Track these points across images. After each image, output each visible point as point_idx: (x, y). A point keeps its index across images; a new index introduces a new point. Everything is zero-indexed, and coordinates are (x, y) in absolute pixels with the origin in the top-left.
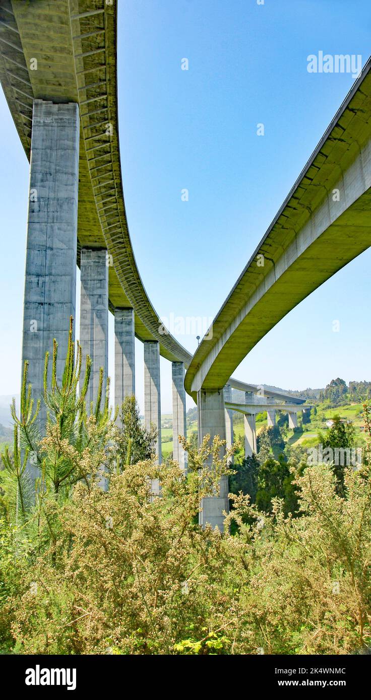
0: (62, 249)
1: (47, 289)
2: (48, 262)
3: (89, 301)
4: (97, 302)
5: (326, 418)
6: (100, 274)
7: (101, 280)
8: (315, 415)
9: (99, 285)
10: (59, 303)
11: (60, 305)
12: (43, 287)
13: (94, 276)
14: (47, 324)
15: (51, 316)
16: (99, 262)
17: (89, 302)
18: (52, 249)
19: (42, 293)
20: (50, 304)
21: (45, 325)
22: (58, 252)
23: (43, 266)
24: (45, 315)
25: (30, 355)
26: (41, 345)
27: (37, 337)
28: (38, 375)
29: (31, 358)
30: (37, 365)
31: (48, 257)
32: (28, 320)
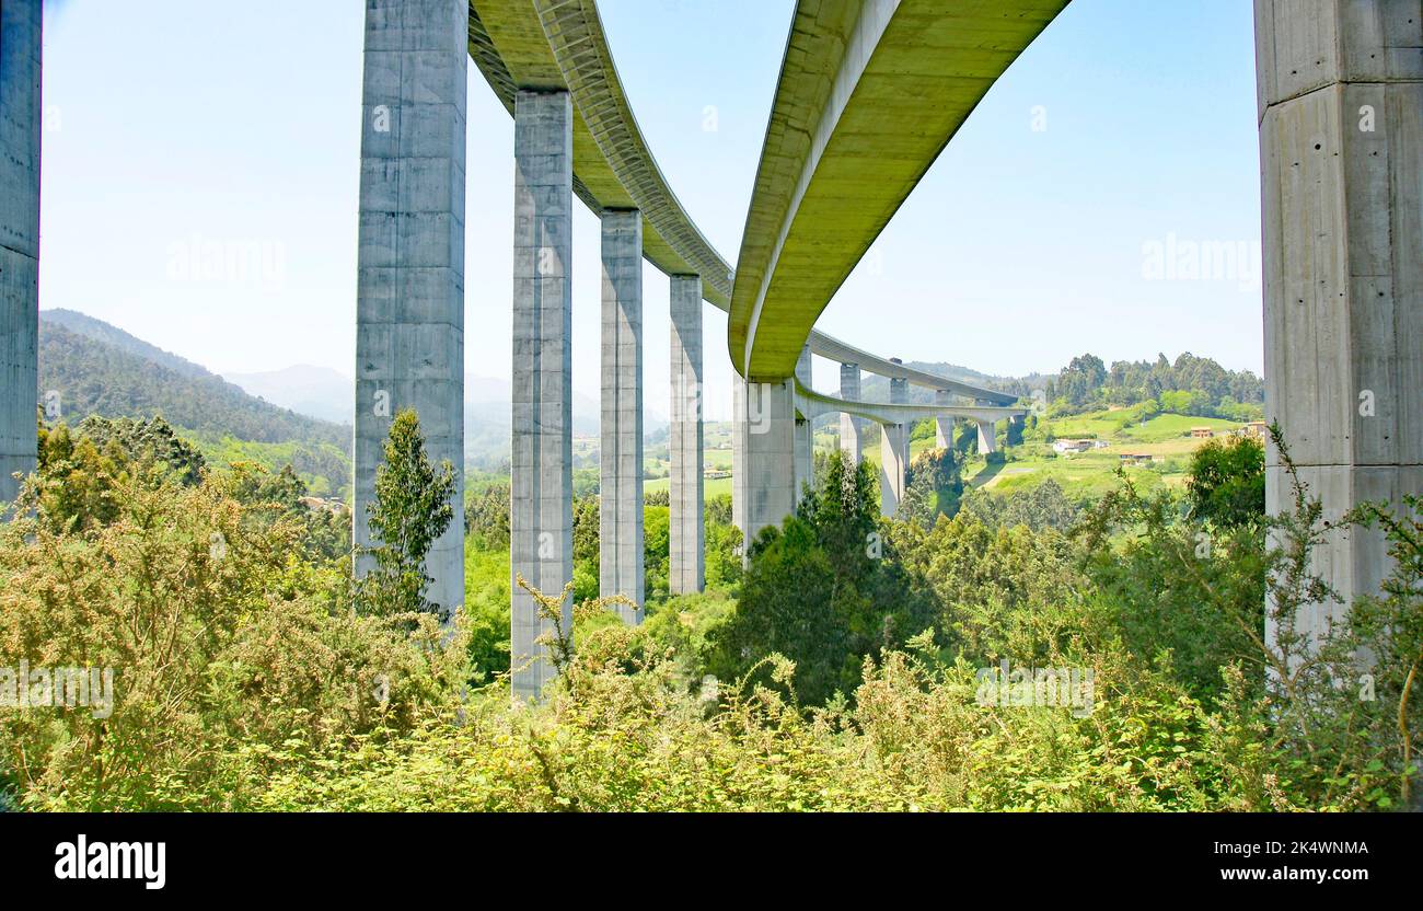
0: (431, 104)
1: (402, 184)
2: (404, 131)
3: (531, 197)
4: (548, 201)
5: (1055, 435)
6: (554, 144)
7: (555, 155)
8: (1034, 428)
9: (551, 165)
10: (425, 213)
11: (428, 217)
12: (394, 180)
13: (543, 147)
14: (403, 255)
15: (411, 238)
16: (551, 119)
17: (531, 200)
18: (411, 104)
19: (393, 192)
20: (408, 215)
21: (400, 257)
22: (423, 110)
23: (395, 139)
24: (399, 237)
25: (373, 314)
26: (393, 295)
27: (384, 279)
28: (386, 353)
29: (374, 320)
30: (386, 333)
31: (405, 120)
32: (367, 248)
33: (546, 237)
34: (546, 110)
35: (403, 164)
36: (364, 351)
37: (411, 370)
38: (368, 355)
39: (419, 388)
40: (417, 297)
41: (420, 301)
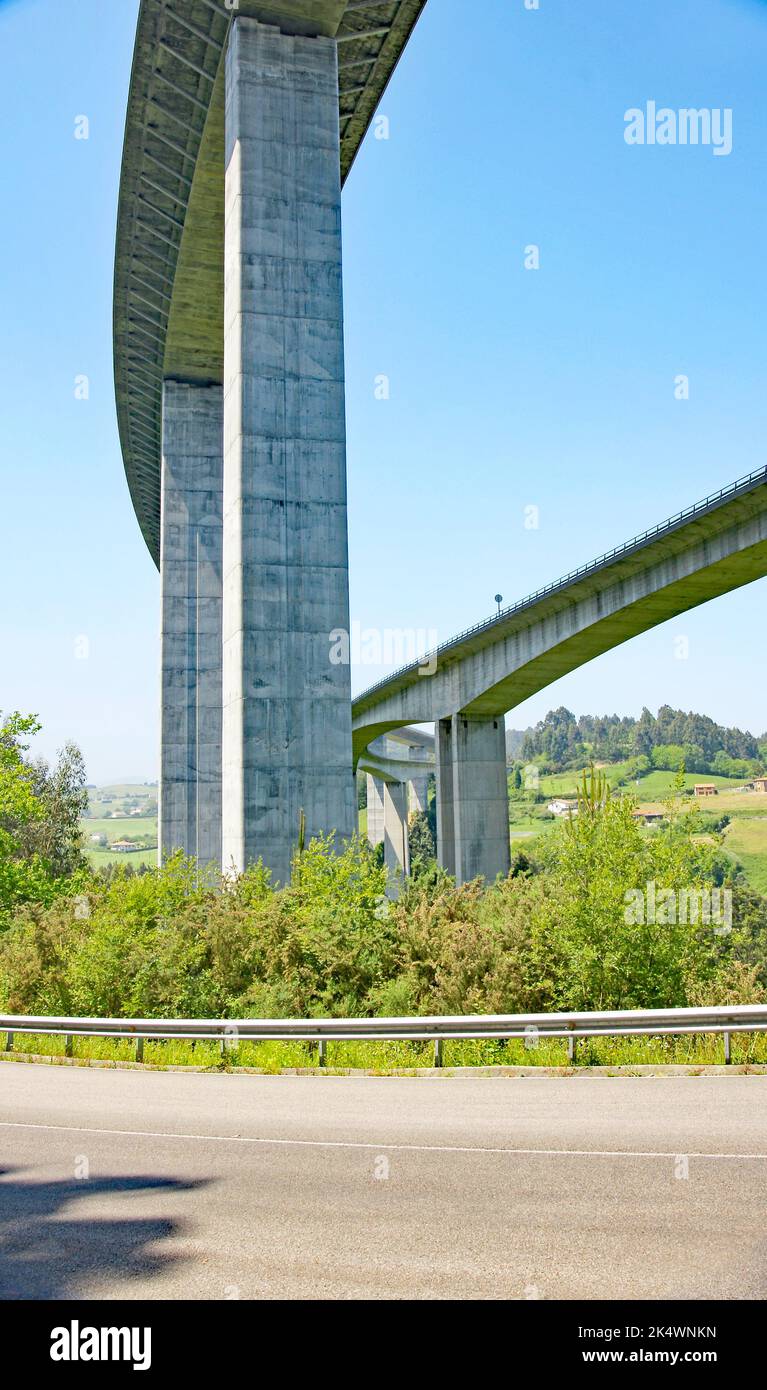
0: (320, 380)
1: (290, 467)
2: (289, 408)
3: (183, 504)
4: (204, 508)
6: (209, 444)
7: (211, 457)
8: (518, 787)
9: (207, 468)
10: (319, 504)
11: (322, 509)
12: (281, 463)
13: (197, 447)
14: (294, 551)
15: (303, 531)
16: (207, 415)
17: (183, 506)
19: (280, 477)
20: (298, 504)
21: (290, 554)
22: (311, 385)
23: (280, 416)
24: (289, 530)
25: (261, 619)
26: (284, 598)
27: (273, 579)
28: (277, 667)
29: (262, 626)
30: (276, 643)
31: (290, 396)
32: (251, 540)
33: (201, 551)
34: (200, 404)
35: (290, 446)
36: (251, 663)
37: (306, 687)
38: (256, 669)
39: (318, 709)
40: (312, 602)
41: (316, 606)
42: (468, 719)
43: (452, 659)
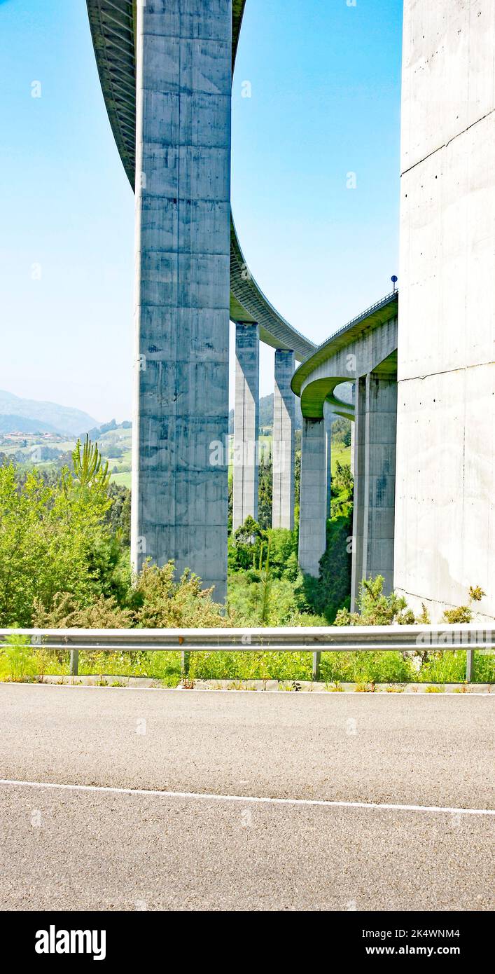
0: (210, 95)
1: (183, 171)
2: (183, 119)
10: (206, 201)
11: (209, 205)
12: (175, 167)
14: (185, 241)
15: (192, 225)
18: (190, 92)
19: (174, 179)
20: (189, 202)
21: (182, 243)
22: (202, 99)
23: (175, 126)
24: (181, 223)
25: (156, 297)
26: (175, 280)
27: (167, 264)
28: (168, 335)
29: (157, 302)
30: (168, 316)
31: (184, 108)
32: (149, 232)
35: (183, 152)
36: (147, 333)
37: (192, 352)
38: (151, 337)
39: (201, 370)
40: (198, 283)
41: (201, 286)
42: (380, 377)
43: (368, 327)
